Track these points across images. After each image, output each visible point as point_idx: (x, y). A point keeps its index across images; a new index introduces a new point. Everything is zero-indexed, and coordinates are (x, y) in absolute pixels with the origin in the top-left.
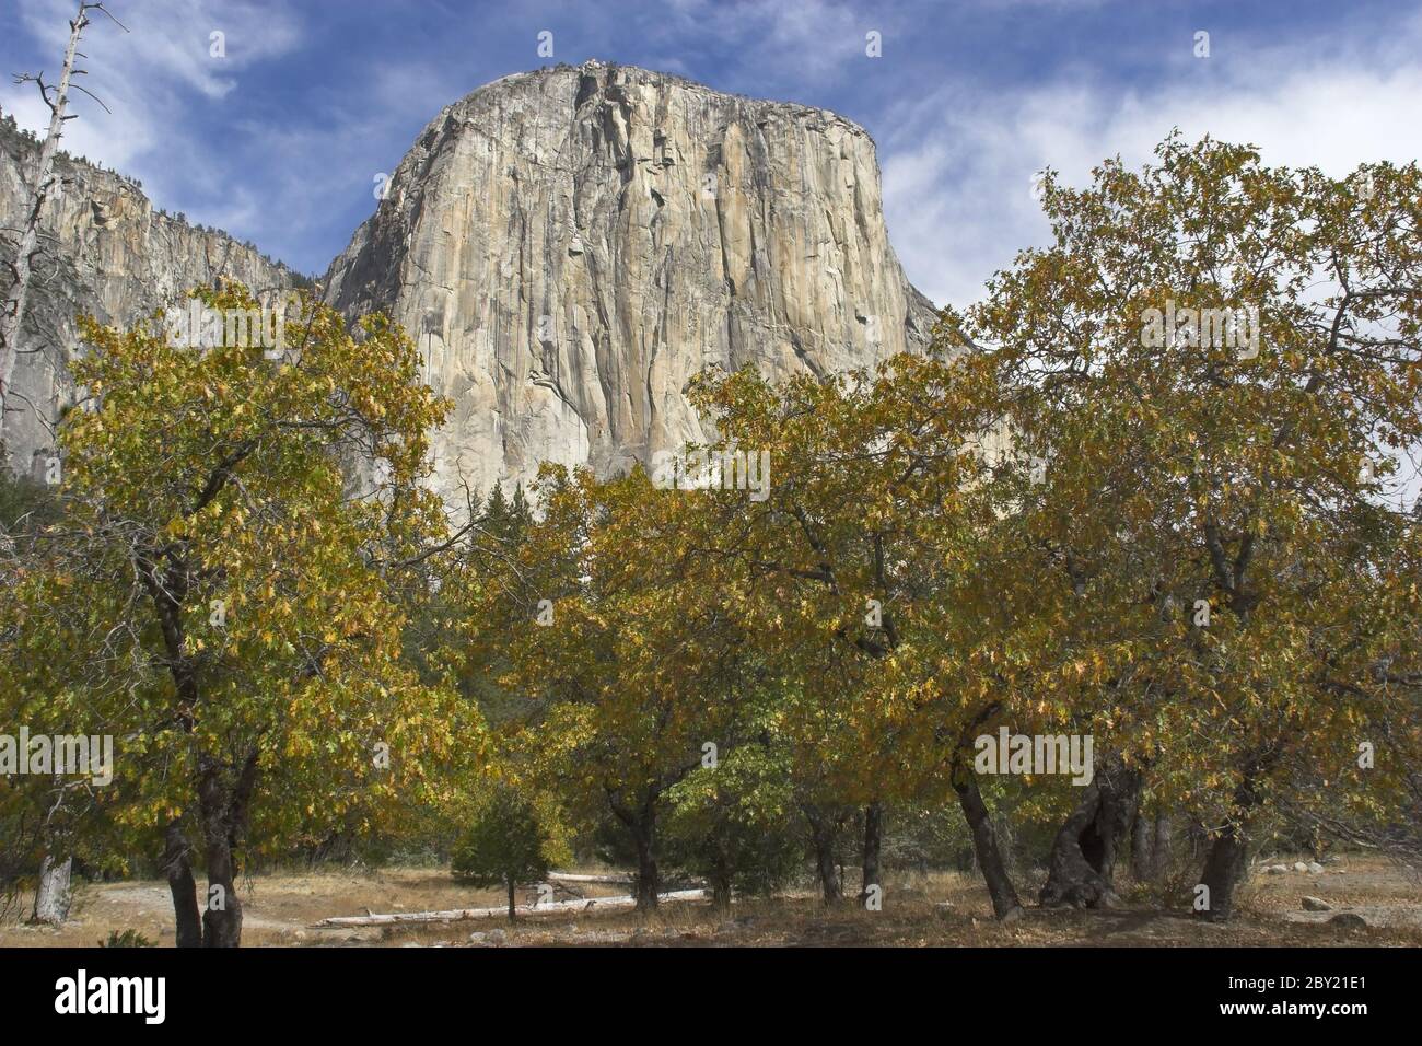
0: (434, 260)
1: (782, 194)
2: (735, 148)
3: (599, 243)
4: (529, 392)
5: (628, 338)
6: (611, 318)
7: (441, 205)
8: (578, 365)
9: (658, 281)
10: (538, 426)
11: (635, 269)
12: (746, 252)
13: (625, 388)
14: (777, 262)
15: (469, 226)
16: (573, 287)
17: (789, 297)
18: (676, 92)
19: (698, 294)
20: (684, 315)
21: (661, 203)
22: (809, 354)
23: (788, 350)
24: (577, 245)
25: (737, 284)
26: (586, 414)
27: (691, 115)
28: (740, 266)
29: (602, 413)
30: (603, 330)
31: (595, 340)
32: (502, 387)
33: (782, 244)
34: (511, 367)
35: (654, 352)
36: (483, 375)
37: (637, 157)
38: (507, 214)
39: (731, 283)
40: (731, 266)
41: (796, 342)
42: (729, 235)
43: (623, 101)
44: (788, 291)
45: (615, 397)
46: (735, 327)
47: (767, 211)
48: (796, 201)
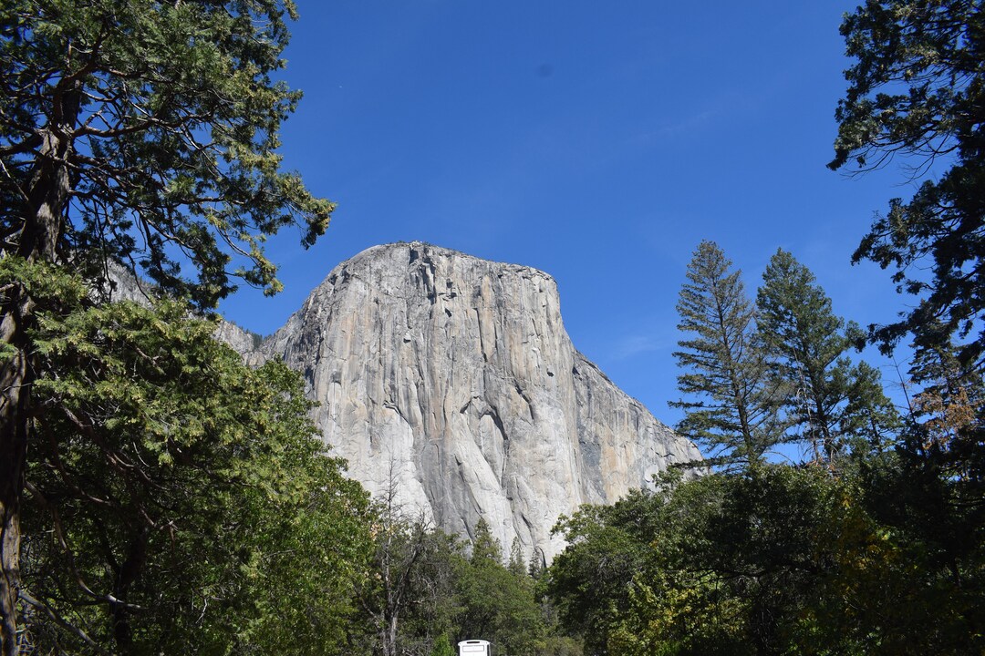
0: (337, 346)
1: (510, 311)
2: (487, 288)
3: (419, 335)
4: (384, 412)
5: (434, 384)
6: (425, 374)
7: (341, 317)
8: (408, 398)
9: (448, 355)
10: (388, 429)
11: (437, 349)
12: (493, 340)
13: (432, 410)
14: (508, 345)
15: (354, 328)
16: (406, 358)
17: (514, 364)
18: (457, 259)
19: (468, 362)
20: (462, 373)
21: (450, 315)
22: (524, 392)
23: (513, 389)
24: (408, 337)
25: (488, 357)
26: (412, 423)
27: (465, 271)
28: (489, 348)
29: (420, 423)
30: (421, 380)
31: (417, 385)
32: (370, 409)
33: (510, 336)
34: (374, 399)
35: (446, 391)
36: (360, 403)
37: (438, 292)
38: (374, 321)
39: (485, 356)
40: (485, 348)
41: (517, 386)
42: (484, 332)
43: (431, 264)
44: (513, 360)
45: (427, 414)
46: (487, 378)
47: (503, 319)
48: (517, 314)
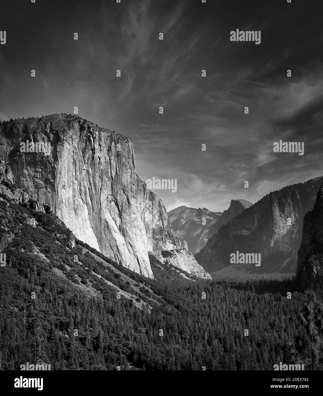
0: (63, 173)
1: (122, 159)
2: (113, 147)
3: (89, 168)
4: (77, 199)
5: (96, 190)
6: (92, 185)
7: (63, 160)
8: (86, 194)
9: (100, 177)
10: (80, 207)
11: (96, 174)
12: (115, 171)
13: (95, 200)
14: (121, 174)
15: (68, 164)
16: (84, 177)
17: (123, 181)
18: (102, 134)
19: (107, 180)
20: (105, 185)
21: (100, 159)
22: (126, 193)
23: (122, 192)
24: (85, 168)
25: (113, 177)
26: (87, 204)
27: (105, 139)
28: (114, 174)
29: (90, 204)
30: (90, 187)
31: (89, 190)
32: (74, 199)
33: (122, 170)
34: (75, 195)
35: (101, 193)
36: (71, 197)
37: (96, 149)
38: (73, 161)
39: (112, 177)
40: (112, 174)
41: (123, 190)
42: (112, 167)
43: (93, 135)
44: (123, 180)
45: (93, 201)
46: (113, 187)
47: (119, 162)
48: (124, 160)
